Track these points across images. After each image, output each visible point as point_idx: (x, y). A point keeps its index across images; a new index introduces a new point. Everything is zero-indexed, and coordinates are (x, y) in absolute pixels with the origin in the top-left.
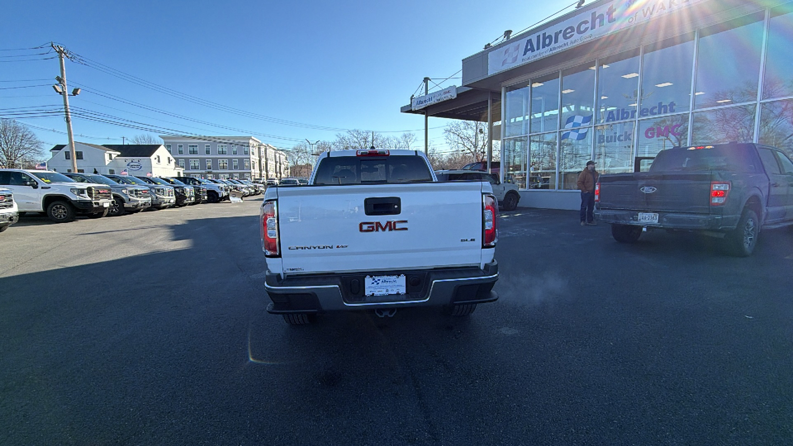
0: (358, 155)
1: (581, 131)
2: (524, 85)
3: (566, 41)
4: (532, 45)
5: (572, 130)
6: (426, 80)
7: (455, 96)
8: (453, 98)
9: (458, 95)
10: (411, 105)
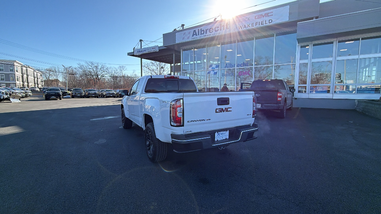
0: (165, 78)
1: (215, 71)
2: (190, 49)
3: (210, 34)
4: (196, 33)
5: (211, 70)
6: (141, 41)
7: (158, 51)
8: (157, 51)
9: (159, 50)
10: (133, 52)
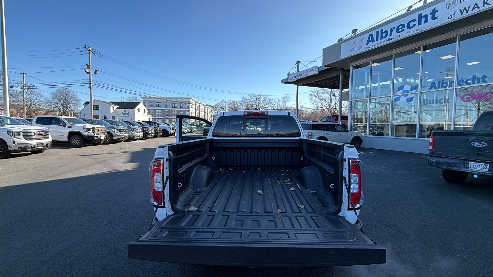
0: (245, 115)
1: (409, 96)
2: (366, 65)
3: (398, 34)
4: (373, 38)
5: (402, 95)
6: (298, 62)
7: (318, 73)
8: (316, 74)
10: (288, 79)
